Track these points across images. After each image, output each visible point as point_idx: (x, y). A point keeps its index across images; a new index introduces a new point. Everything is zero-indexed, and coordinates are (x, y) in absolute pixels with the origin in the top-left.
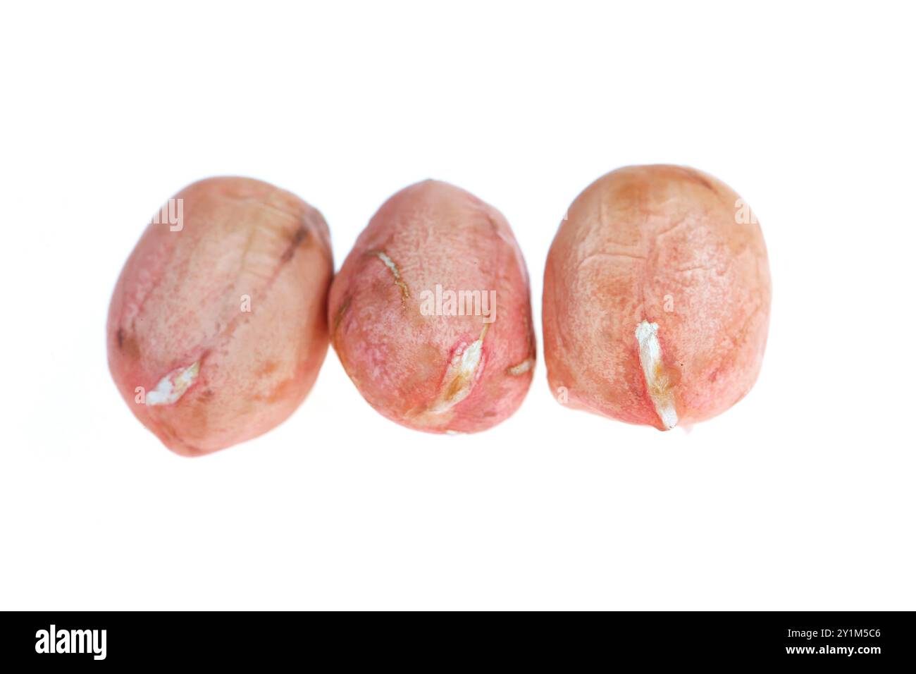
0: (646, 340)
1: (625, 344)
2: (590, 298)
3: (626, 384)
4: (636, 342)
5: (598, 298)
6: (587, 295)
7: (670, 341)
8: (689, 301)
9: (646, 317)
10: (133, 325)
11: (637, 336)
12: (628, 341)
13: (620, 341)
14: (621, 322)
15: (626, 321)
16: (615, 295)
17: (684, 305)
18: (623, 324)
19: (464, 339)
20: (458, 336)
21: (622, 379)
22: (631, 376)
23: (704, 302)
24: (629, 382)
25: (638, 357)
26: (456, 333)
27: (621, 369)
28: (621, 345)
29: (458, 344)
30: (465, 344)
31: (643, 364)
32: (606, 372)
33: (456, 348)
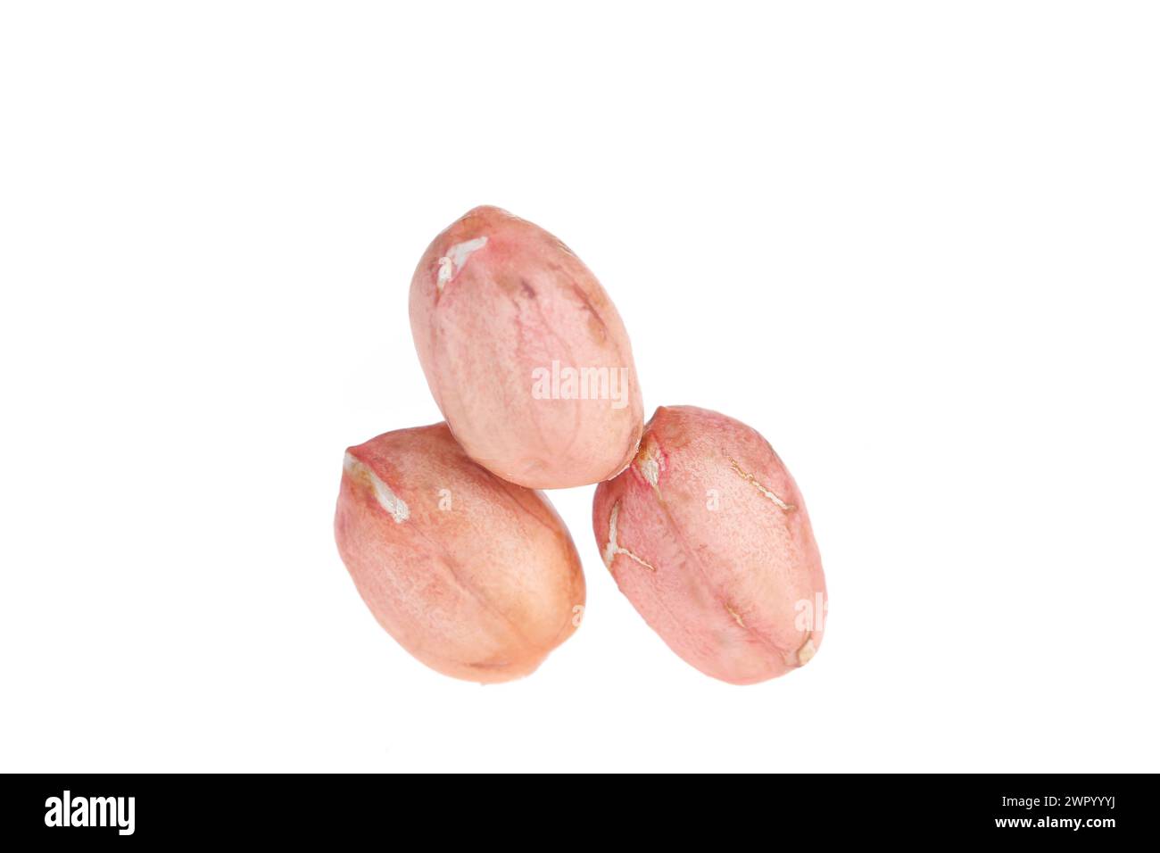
0: (395, 506)
1: (408, 490)
2: (465, 506)
3: (390, 462)
4: (403, 498)
5: (457, 510)
6: (469, 507)
7: (381, 518)
8: (396, 561)
9: (410, 523)
10: (516, 305)
11: (404, 503)
12: (409, 493)
13: (415, 489)
14: (424, 505)
15: (421, 509)
16: (447, 522)
17: (395, 553)
18: (420, 505)
19: (666, 472)
20: (673, 469)
21: (395, 462)
22: (390, 469)
23: (385, 568)
24: (389, 464)
25: (390, 487)
26: (676, 470)
27: (400, 469)
28: (410, 487)
29: (667, 465)
30: (663, 469)
31: (386, 486)
32: (411, 458)
33: (665, 460)
